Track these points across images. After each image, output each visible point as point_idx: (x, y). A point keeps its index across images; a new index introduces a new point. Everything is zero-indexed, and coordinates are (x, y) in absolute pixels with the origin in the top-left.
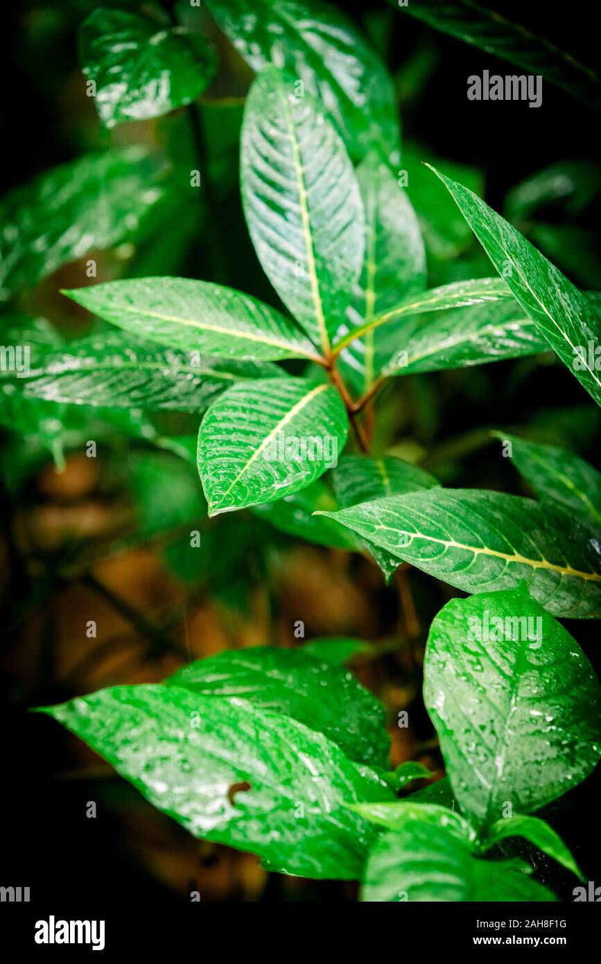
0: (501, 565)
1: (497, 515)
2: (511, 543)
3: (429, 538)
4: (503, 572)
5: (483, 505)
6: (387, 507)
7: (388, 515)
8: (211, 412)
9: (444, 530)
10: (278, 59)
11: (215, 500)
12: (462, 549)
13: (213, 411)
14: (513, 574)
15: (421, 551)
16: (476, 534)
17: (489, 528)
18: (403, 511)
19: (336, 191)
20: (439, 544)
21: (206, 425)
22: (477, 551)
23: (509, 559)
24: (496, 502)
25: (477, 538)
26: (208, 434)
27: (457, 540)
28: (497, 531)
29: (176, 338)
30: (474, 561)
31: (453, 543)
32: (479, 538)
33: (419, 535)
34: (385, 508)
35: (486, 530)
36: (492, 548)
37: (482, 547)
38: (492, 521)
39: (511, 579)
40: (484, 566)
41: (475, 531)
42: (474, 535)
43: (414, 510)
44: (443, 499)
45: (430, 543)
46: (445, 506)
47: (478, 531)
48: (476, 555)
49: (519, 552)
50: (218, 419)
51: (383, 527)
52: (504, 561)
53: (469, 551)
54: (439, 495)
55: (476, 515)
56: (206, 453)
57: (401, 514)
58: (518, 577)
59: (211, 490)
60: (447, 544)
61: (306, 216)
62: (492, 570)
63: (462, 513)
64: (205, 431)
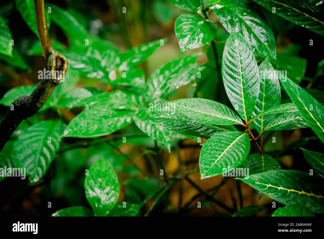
0: (297, 195)
1: (297, 178)
2: (301, 187)
3: (273, 186)
4: (297, 198)
5: (292, 175)
6: (260, 176)
7: (260, 179)
8: (206, 143)
9: (278, 183)
10: (237, 29)
11: (203, 173)
12: (284, 190)
13: (207, 143)
14: (301, 198)
15: (270, 191)
16: (289, 185)
17: (294, 182)
18: (265, 177)
19: (252, 72)
20: (276, 188)
21: (204, 148)
22: (289, 190)
23: (300, 193)
24: (297, 174)
25: (289, 186)
26: (204, 151)
27: (283, 187)
28: (297, 183)
29: (199, 117)
30: (288, 194)
31: (281, 188)
32: (290, 186)
33: (270, 185)
34: (259, 176)
35: (293, 183)
36: (294, 189)
37: (291, 189)
38: (295, 180)
39: (300, 200)
40: (291, 196)
41: (289, 184)
42: (288, 185)
43: (269, 177)
44: (279, 173)
45: (274, 188)
46: (280, 175)
47: (290, 184)
48: (289, 192)
49: (303, 191)
50: (208, 146)
51: (259, 183)
52: (298, 193)
53: (286, 190)
54: (278, 172)
55: (290, 178)
56: (202, 158)
57: (264, 178)
58: (302, 199)
59: (203, 170)
60: (279, 188)
61: (242, 80)
62: (294, 197)
63: (285, 178)
64: (203, 150)
